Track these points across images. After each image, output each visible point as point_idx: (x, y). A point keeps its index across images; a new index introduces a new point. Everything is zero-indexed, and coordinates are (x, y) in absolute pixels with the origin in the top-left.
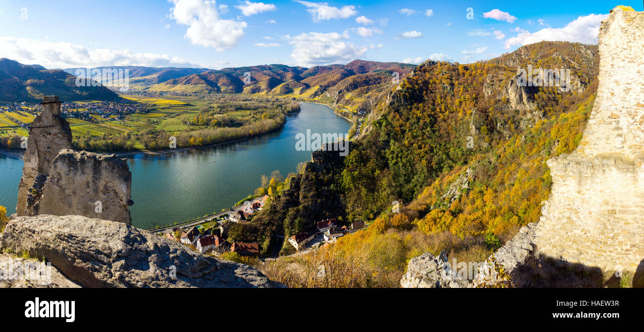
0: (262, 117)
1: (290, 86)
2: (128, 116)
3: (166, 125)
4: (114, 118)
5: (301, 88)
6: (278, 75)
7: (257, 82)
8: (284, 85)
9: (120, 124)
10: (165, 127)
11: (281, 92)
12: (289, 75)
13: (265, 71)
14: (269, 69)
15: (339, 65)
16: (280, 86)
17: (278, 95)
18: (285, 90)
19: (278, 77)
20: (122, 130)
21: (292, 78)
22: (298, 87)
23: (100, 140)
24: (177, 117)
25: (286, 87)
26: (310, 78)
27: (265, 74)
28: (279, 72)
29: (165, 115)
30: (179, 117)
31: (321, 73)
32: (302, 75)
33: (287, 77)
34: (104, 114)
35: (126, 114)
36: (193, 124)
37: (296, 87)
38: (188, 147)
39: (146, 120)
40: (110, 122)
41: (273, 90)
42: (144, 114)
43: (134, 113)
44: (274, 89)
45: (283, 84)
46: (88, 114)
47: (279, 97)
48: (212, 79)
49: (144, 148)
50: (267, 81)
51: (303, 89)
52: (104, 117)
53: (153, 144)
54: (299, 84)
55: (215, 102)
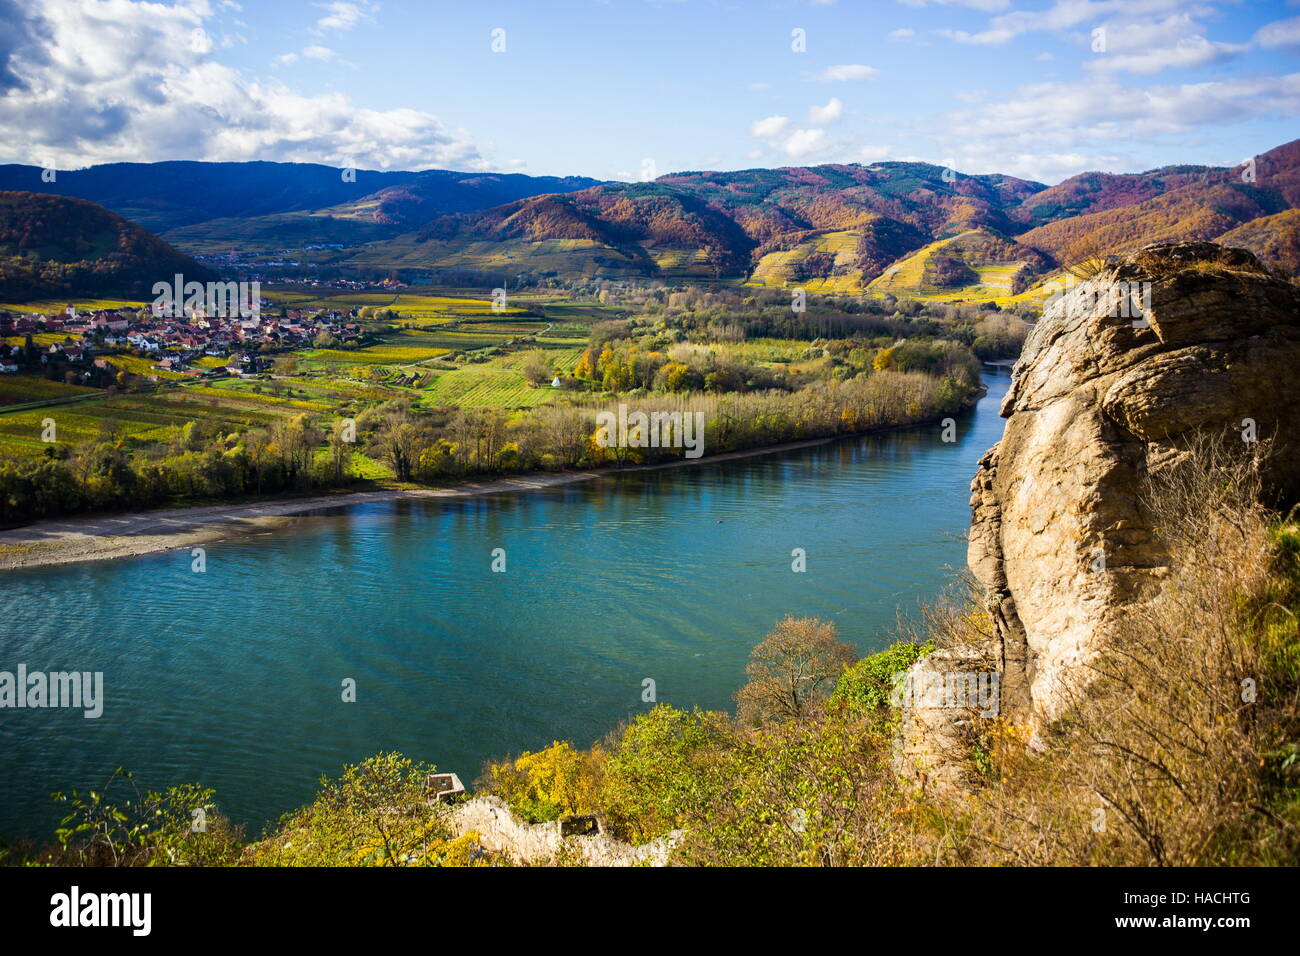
0: (877, 366)
1: (967, 255)
2: (282, 361)
3: (459, 389)
4: (221, 370)
5: (1020, 265)
6: (911, 206)
7: (818, 235)
8: (942, 251)
9: (257, 390)
10: (458, 396)
11: (926, 279)
12: (963, 210)
13: (851, 191)
14: (869, 184)
15: (1200, 170)
16: (924, 253)
17: (911, 290)
18: (945, 270)
19: (910, 218)
20: (272, 412)
21: (974, 224)
22: (1003, 262)
23: (180, 452)
24: (497, 360)
25: (951, 261)
26: (1057, 225)
27: (851, 201)
28: (913, 197)
29: (448, 352)
30: (507, 360)
31: (1112, 204)
32: (1021, 213)
33: (953, 219)
34: (171, 354)
35: (275, 352)
36: (578, 386)
37: (994, 262)
38: (584, 469)
39: (366, 372)
40: (208, 385)
41: (889, 272)
42: (352, 349)
43: (308, 345)
44: (896, 267)
45: (934, 247)
46: (89, 357)
47: (926, 301)
48: (619, 219)
49: (394, 474)
50: (861, 232)
51: (1027, 271)
52: (173, 366)
53: (425, 458)
54: (1008, 250)
55: (645, 308)
